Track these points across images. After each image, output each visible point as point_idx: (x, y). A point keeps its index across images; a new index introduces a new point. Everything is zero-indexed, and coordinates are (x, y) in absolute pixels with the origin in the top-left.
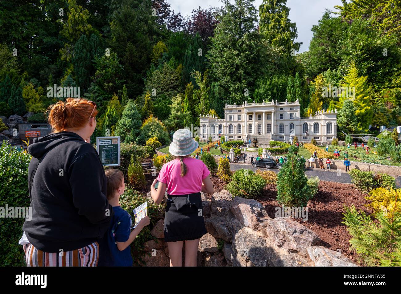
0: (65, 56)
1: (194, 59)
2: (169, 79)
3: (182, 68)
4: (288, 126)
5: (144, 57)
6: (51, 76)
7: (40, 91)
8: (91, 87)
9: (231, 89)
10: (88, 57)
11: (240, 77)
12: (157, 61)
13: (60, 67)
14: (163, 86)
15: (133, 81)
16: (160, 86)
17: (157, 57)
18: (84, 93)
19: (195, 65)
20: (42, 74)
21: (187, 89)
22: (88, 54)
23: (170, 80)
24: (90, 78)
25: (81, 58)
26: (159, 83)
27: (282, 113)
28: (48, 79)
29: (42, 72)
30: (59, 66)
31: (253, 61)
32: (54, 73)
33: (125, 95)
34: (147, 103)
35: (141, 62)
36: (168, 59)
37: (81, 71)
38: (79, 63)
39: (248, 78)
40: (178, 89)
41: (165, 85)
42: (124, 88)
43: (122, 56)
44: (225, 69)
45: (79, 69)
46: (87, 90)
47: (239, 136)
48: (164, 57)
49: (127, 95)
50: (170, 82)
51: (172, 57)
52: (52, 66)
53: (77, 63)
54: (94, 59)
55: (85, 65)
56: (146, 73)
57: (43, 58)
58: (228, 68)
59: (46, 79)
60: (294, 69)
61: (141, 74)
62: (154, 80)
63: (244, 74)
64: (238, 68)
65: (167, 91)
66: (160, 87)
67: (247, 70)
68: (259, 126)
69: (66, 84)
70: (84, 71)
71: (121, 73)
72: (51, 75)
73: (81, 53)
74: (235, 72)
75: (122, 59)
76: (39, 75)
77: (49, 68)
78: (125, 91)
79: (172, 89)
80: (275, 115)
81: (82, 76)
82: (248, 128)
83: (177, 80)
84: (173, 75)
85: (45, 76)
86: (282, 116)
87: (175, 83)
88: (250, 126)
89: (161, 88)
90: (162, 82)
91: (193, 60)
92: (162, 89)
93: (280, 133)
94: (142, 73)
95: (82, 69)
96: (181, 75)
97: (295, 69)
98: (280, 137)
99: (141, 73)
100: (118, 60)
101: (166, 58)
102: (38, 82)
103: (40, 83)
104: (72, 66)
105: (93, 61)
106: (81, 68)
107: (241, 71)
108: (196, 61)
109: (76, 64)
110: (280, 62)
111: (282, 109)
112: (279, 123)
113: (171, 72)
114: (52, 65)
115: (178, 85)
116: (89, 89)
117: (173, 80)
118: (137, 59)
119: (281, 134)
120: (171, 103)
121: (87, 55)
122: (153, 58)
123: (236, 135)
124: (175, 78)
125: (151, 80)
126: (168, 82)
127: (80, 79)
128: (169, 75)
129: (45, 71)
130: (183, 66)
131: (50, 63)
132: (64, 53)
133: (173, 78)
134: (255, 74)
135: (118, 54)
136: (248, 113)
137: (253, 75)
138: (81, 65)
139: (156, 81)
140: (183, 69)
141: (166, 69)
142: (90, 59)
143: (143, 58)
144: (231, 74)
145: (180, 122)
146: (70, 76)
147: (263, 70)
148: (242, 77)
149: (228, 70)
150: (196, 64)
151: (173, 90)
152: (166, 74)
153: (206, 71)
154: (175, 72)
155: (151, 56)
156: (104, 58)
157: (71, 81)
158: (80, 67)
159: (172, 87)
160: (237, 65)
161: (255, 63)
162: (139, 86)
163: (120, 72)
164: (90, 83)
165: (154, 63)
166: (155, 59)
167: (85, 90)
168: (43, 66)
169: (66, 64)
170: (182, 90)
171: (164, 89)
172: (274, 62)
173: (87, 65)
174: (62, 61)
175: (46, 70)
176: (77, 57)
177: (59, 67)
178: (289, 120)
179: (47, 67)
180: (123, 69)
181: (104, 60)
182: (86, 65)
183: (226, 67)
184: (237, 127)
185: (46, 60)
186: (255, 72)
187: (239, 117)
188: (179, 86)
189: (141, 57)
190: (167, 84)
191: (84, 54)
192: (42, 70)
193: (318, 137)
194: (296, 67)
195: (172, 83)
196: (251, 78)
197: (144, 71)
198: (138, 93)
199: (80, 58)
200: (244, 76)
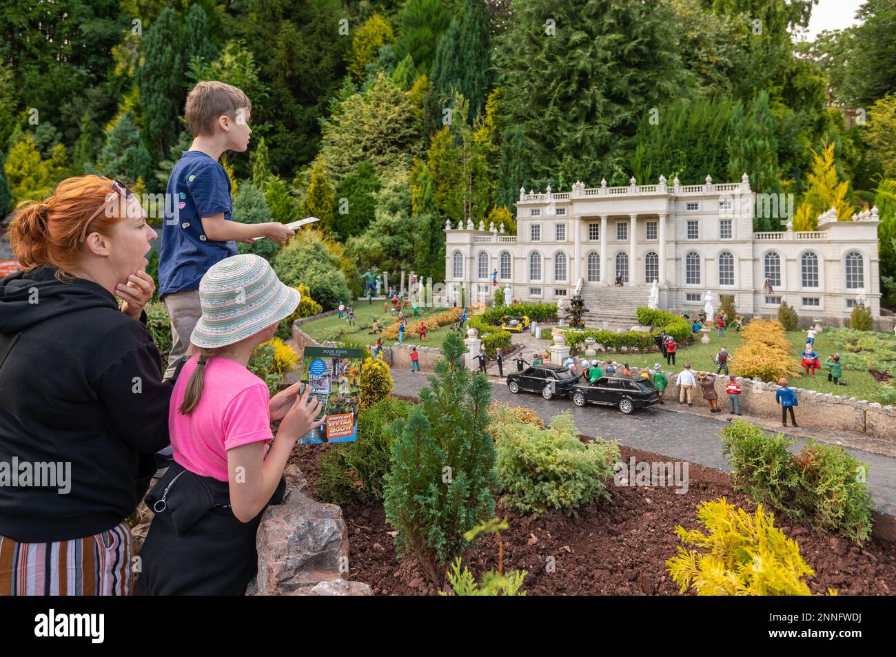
0: (126, 64)
1: (461, 60)
2: (386, 119)
3: (425, 86)
4: (712, 260)
5: (327, 62)
6: (86, 117)
7: (56, 156)
8: (178, 144)
9: (563, 145)
10: (176, 66)
11: (594, 106)
12: (363, 69)
13: (113, 93)
14: (368, 140)
15: (292, 127)
16: (360, 138)
17: (365, 59)
18: (159, 161)
19: (463, 78)
20: (65, 112)
21: (433, 145)
22: (178, 57)
23: (390, 122)
24: (178, 120)
25: (158, 70)
26: (358, 131)
27: (693, 218)
28: (79, 124)
29: (67, 106)
30: (110, 91)
31: (636, 60)
32: (97, 110)
33: (262, 164)
34: (316, 189)
35: (316, 74)
36: (393, 62)
37: (156, 103)
38: (152, 81)
39: (618, 112)
40: (413, 148)
41: (375, 135)
42: (259, 146)
43: (265, 61)
44: (545, 88)
45: (150, 96)
46: (170, 153)
47: (559, 288)
48: (382, 58)
49: (267, 166)
50: (388, 129)
51: (405, 56)
52: (93, 91)
53: (148, 81)
54: (193, 71)
55: (166, 86)
56: (327, 104)
57: (73, 72)
58: (553, 84)
59: (75, 126)
60: (789, 79)
61: (316, 107)
62: (346, 123)
63: (605, 100)
64: (584, 83)
65: (380, 153)
66: (361, 142)
67: (614, 89)
68: (621, 260)
69: (116, 137)
70: (163, 101)
71: (261, 106)
72: (87, 114)
73: (159, 56)
74: (578, 94)
75: (267, 69)
76: (59, 114)
77: (85, 96)
78: (263, 153)
79: (394, 148)
80: (672, 225)
81: (158, 115)
82: (585, 264)
83: (409, 120)
84: (397, 108)
85: (74, 117)
86: (693, 229)
87: (403, 132)
88: (593, 259)
89: (363, 144)
90: (366, 128)
91: (457, 64)
92: (365, 149)
93: (688, 281)
94: (320, 104)
95: (158, 97)
96: (421, 107)
97: (793, 81)
98: (689, 297)
99: (315, 103)
100: (256, 72)
101: (389, 60)
102: (56, 132)
103: (60, 135)
104: (136, 91)
105: (188, 74)
106: (155, 95)
107: (595, 90)
108: (468, 64)
109: (145, 85)
110: (738, 61)
111: (693, 206)
112: (683, 251)
113: (393, 100)
114: (94, 88)
115: (412, 136)
116: (172, 149)
117: (396, 122)
118: (307, 66)
119: (691, 285)
120: (378, 188)
121: (173, 60)
122: (352, 63)
123: (548, 286)
124: (403, 117)
125: (337, 123)
126: (383, 127)
127: (153, 123)
128: (387, 108)
129: (73, 105)
130: (428, 81)
131: (89, 82)
132: (124, 56)
133: (400, 115)
134: (641, 99)
135: (255, 56)
136: (585, 219)
137: (632, 100)
138: (156, 87)
139: (349, 126)
140: (427, 89)
141: (381, 90)
142: (182, 71)
143: (323, 64)
144: (565, 100)
145: (399, 244)
146: (129, 116)
147: (668, 85)
148: (600, 108)
149: (554, 88)
150: (465, 73)
151: (396, 152)
152: (378, 105)
153: (493, 92)
154: (406, 99)
155: (349, 56)
156: (218, 65)
157: (128, 128)
158: (154, 91)
159: (394, 143)
160: (583, 73)
161: (638, 66)
162: (307, 140)
163: (258, 103)
164: (177, 133)
165: (353, 75)
166: (358, 63)
167: (165, 152)
168: (71, 93)
169: (125, 86)
170: (422, 149)
171: (372, 147)
172: (717, 62)
173: (171, 86)
174: (119, 79)
175: (78, 101)
176: (148, 65)
177: (109, 95)
178: (717, 242)
179: (80, 93)
180: (267, 95)
181: (218, 71)
182: (169, 86)
183: (548, 80)
184: (553, 260)
185: (80, 78)
186: (643, 92)
187: (560, 228)
188: (418, 137)
189: (318, 61)
190: (381, 133)
191: (164, 59)
192: (67, 103)
193: (817, 300)
194: (794, 74)
195: (394, 131)
196: (627, 110)
197: (324, 99)
198: (302, 158)
199: (154, 68)
200: (605, 106)
